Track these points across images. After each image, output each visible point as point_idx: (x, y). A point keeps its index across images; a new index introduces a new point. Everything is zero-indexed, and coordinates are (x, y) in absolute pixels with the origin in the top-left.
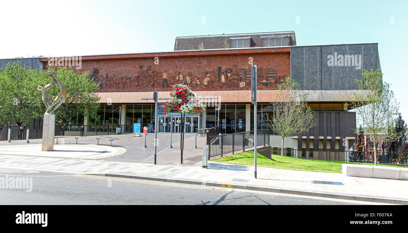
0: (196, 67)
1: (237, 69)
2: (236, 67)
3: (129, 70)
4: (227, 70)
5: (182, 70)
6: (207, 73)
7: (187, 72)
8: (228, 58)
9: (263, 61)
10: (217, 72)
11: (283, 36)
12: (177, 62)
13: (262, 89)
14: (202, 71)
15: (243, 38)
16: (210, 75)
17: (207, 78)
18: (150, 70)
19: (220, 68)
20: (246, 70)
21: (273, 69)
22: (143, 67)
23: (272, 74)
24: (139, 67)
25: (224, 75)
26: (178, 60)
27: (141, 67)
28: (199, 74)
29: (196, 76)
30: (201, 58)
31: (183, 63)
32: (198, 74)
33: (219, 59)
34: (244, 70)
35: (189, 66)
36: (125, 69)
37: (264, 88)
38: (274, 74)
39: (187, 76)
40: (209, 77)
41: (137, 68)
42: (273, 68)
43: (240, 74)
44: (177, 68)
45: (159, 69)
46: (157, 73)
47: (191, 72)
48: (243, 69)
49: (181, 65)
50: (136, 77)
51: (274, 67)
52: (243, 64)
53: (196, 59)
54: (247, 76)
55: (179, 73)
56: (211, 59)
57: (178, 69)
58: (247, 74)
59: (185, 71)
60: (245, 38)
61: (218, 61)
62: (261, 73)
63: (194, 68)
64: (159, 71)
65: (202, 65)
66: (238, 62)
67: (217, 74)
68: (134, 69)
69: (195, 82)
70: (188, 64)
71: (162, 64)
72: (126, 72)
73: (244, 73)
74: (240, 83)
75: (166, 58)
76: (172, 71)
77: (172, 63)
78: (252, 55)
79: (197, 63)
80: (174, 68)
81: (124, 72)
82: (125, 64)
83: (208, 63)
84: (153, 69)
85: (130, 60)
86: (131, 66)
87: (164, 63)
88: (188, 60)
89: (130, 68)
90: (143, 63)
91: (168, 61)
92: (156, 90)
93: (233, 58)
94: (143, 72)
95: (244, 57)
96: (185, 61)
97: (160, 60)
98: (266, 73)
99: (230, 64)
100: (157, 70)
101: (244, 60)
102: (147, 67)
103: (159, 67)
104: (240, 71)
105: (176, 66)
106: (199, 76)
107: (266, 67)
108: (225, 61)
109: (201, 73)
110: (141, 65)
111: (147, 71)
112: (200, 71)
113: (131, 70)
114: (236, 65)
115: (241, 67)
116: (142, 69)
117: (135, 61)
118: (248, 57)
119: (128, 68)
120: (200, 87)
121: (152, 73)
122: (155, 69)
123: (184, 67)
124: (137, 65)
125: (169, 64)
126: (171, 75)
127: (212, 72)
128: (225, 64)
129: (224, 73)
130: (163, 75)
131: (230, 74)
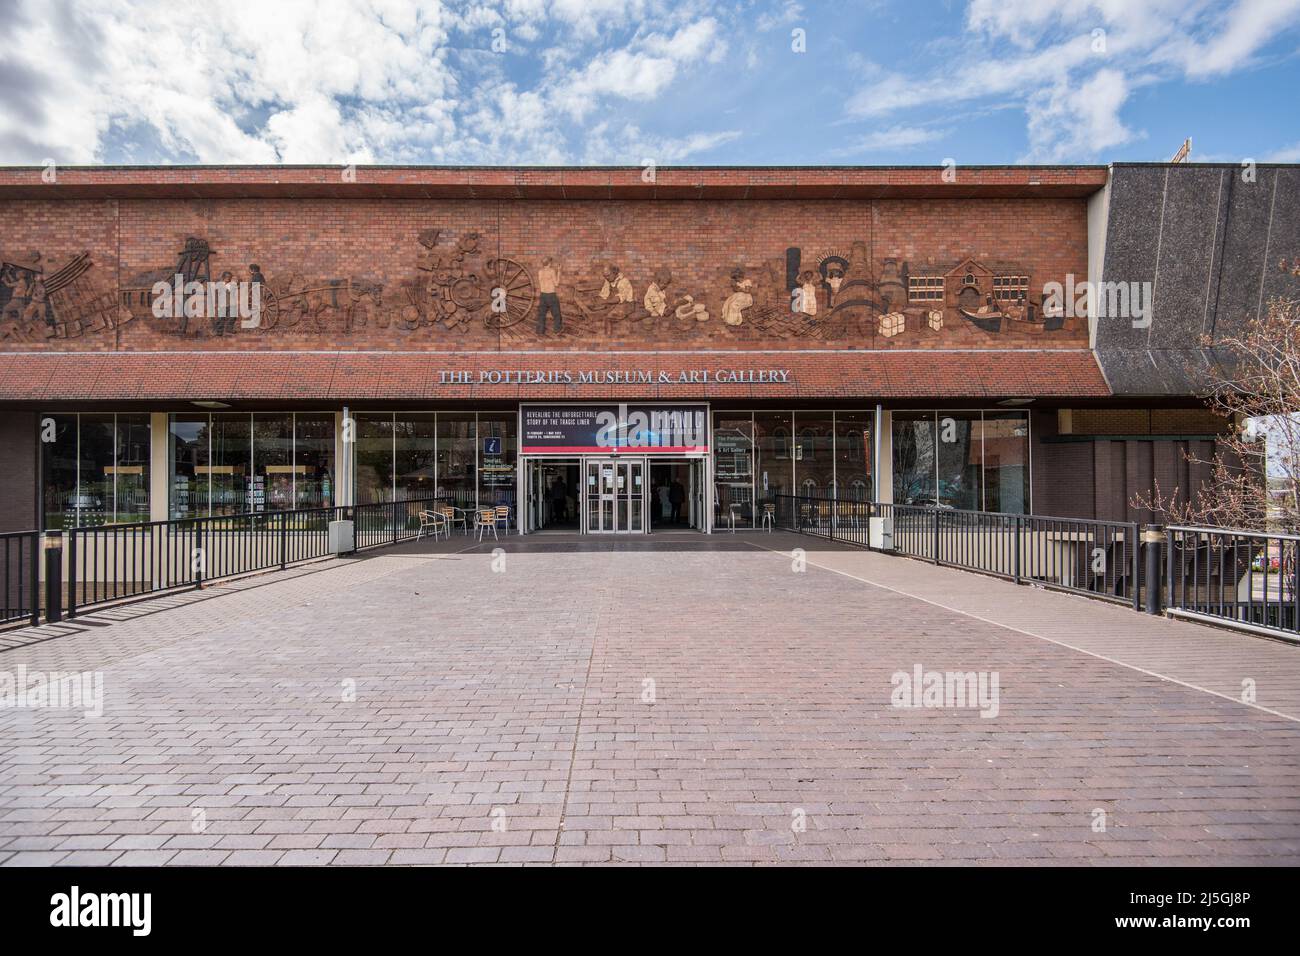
0: (688, 244)
1: (869, 260)
2: (865, 250)
3: (370, 248)
4: (824, 263)
5: (625, 257)
6: (738, 274)
8: (829, 210)
9: (976, 226)
10: (781, 269)
12: (600, 223)
13: (976, 343)
14: (718, 265)
16: (754, 282)
17: (740, 296)
18: (475, 252)
19: (794, 255)
21: (1018, 263)
22: (442, 240)
23: (1015, 282)
24: (419, 239)
25: (814, 284)
26: (606, 211)
27: (430, 238)
28: (705, 277)
29: (692, 287)
31: (629, 228)
32: (700, 278)
33: (790, 214)
34: (900, 264)
35: (658, 240)
37: (984, 342)
38: (1024, 282)
39: (649, 283)
40: (748, 290)
41: (410, 243)
42: (1019, 259)
43: (884, 280)
44: (602, 248)
45: (521, 252)
46: (508, 269)
47: (665, 269)
48: (894, 261)
49: (621, 237)
50: (405, 283)
51: (1023, 255)
52: (893, 239)
53: (688, 210)
54: (912, 289)
55: (615, 271)
56: (756, 214)
57: (607, 255)
58: (914, 282)
59: (638, 261)
61: (786, 222)
62: (970, 279)
63: (680, 253)
64: (518, 257)
65: (714, 241)
66: (874, 231)
67: (784, 278)
68: (393, 244)
69: (686, 312)
70: (651, 232)
71: (530, 227)
72: (356, 256)
73: (899, 277)
74: (881, 317)
75: (548, 202)
76: (580, 261)
77: (578, 223)
78: (932, 201)
79: (692, 227)
80: (590, 249)
81: (343, 256)
82: (350, 222)
83: (744, 229)
84: (490, 249)
85: (372, 205)
86: (377, 231)
87: (542, 223)
88: (652, 215)
89: (372, 240)
90: (441, 218)
91: (559, 215)
92: (506, 345)
93: (852, 210)
94: (440, 260)
95: (896, 210)
96: (640, 219)
97: (521, 210)
98: (990, 279)
99: (836, 235)
100: (511, 253)
101: (899, 223)
102: (458, 240)
103: (518, 240)
104: (882, 267)
105: (598, 240)
106: (706, 286)
107: (990, 254)
108: (818, 222)
109: (711, 273)
110: (428, 227)
111: (460, 257)
112: (706, 265)
113: (379, 251)
114: (863, 242)
115: (886, 251)
116: (437, 248)
117: (399, 210)
118: (915, 209)
119: (363, 239)
120: (709, 333)
121: (486, 267)
122: (501, 248)
123: (635, 245)
124: (410, 227)
125: (564, 228)
126: (578, 278)
127: (759, 269)
128: (818, 235)
129: (815, 274)
130: (540, 277)
131: (841, 280)
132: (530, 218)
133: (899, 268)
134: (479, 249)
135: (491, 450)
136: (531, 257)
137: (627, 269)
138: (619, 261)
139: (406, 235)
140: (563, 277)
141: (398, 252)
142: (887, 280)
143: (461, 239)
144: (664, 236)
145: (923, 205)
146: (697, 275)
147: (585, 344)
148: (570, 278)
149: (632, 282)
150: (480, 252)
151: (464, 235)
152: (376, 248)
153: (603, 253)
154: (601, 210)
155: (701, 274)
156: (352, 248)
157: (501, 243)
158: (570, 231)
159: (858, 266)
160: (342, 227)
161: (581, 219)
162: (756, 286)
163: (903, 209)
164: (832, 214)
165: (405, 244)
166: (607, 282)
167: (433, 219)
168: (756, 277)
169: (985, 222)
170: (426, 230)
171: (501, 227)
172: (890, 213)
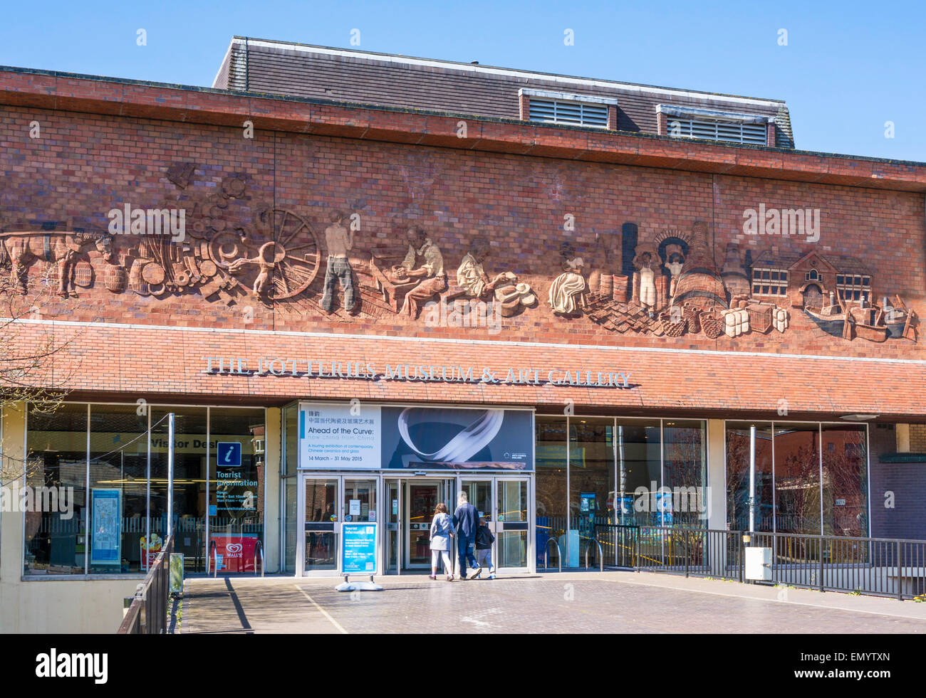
0: (510, 209)
1: (711, 244)
2: (707, 233)
3: (98, 180)
4: (663, 246)
5: (434, 219)
6: (568, 250)
7: (466, 236)
8: (667, 182)
10: (617, 248)
11: (748, 118)
12: (403, 173)
13: (819, 348)
14: (545, 237)
15: (582, 98)
16: (586, 261)
17: (570, 277)
18: (244, 198)
19: (630, 232)
20: (749, 252)
21: (860, 260)
22: (198, 178)
23: (858, 281)
24: (167, 175)
25: (653, 270)
26: (410, 158)
27: (183, 175)
28: (530, 251)
29: (515, 261)
30: (537, 167)
31: (439, 182)
32: (524, 251)
33: (625, 182)
34: (743, 252)
35: (472, 201)
36: (72, 173)
37: (828, 347)
38: (866, 282)
40: (579, 271)
41: (154, 179)
42: (860, 256)
43: (727, 269)
44: (406, 207)
45: (303, 202)
46: (286, 223)
47: (483, 238)
48: (736, 248)
49: (429, 193)
51: (866, 252)
53: (511, 166)
54: (756, 282)
55: (422, 235)
56: (588, 179)
57: (412, 214)
58: (758, 275)
59: (450, 225)
60: (591, 99)
61: (621, 192)
62: (814, 275)
63: (500, 218)
64: (299, 208)
65: (541, 206)
66: (716, 211)
67: (620, 257)
68: (132, 178)
69: (507, 294)
70: (467, 190)
71: (315, 171)
72: (79, 191)
73: (742, 266)
74: (723, 312)
75: (339, 140)
76: (379, 219)
77: (377, 171)
78: (775, 182)
79: (515, 188)
80: (391, 205)
81: (60, 189)
82: (72, 144)
83: (575, 196)
84: (262, 195)
85: (104, 124)
86: (108, 159)
87: (331, 167)
88: (466, 168)
89: (102, 170)
90: (198, 149)
91: (353, 158)
92: (282, 323)
93: (693, 184)
94: (196, 205)
95: (738, 188)
96: (452, 172)
97: (305, 147)
98: (833, 276)
99: (676, 212)
100: (290, 202)
101: (742, 203)
102: (219, 180)
103: (299, 186)
104: (724, 254)
105: (401, 194)
106: (530, 262)
107: (833, 247)
108: (656, 195)
109: (536, 247)
110: (180, 159)
111: (223, 202)
112: (530, 236)
113: (110, 187)
114: (705, 223)
115: (729, 236)
116: (191, 188)
117: (140, 133)
118: (758, 190)
119: (89, 169)
120: (535, 321)
121: (258, 219)
122: (277, 195)
123: (448, 204)
124: (155, 157)
125: (358, 175)
126: (376, 240)
127: (592, 245)
128: (657, 210)
129: (654, 256)
130: (328, 237)
131: (682, 265)
132: (315, 159)
133: (742, 257)
134: (248, 194)
135: (227, 460)
136: (317, 210)
137: (436, 235)
138: (425, 222)
139: (150, 168)
140: (357, 238)
141: (139, 190)
142: (730, 270)
143: (225, 180)
144: (481, 195)
145: (766, 186)
146: (521, 247)
147: (384, 327)
148: (366, 240)
149: (442, 250)
150: (249, 198)
151: (229, 174)
152: (107, 182)
153: (407, 211)
154: (405, 156)
155: (525, 246)
156: (73, 179)
157: (277, 189)
158: (365, 180)
159: (699, 251)
160: (60, 149)
161: (381, 166)
162: (588, 265)
163: (745, 188)
164: (671, 187)
165: (148, 180)
166: (411, 249)
167: (187, 149)
168: (588, 255)
169: (828, 211)
170: (177, 163)
171: (277, 167)
172: (732, 192)
